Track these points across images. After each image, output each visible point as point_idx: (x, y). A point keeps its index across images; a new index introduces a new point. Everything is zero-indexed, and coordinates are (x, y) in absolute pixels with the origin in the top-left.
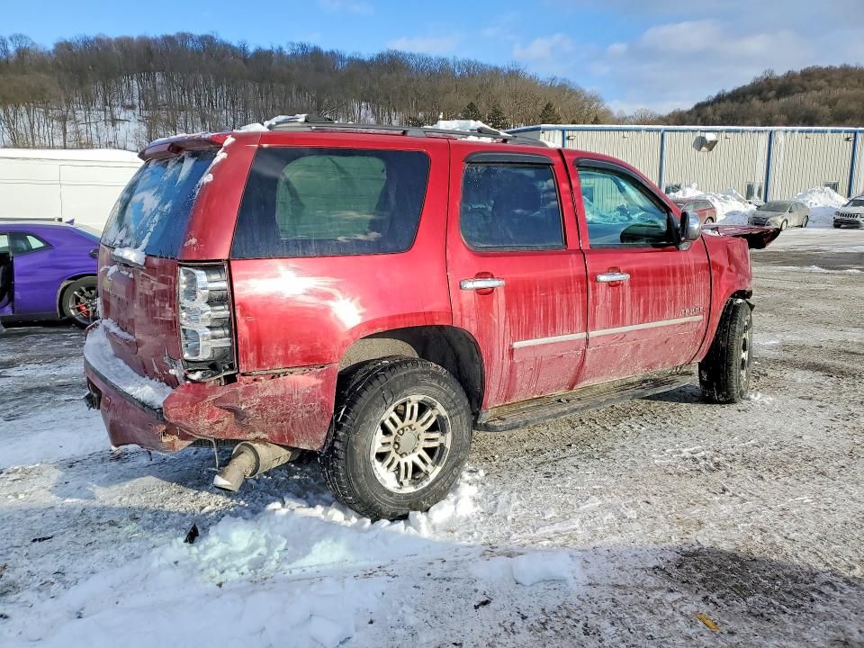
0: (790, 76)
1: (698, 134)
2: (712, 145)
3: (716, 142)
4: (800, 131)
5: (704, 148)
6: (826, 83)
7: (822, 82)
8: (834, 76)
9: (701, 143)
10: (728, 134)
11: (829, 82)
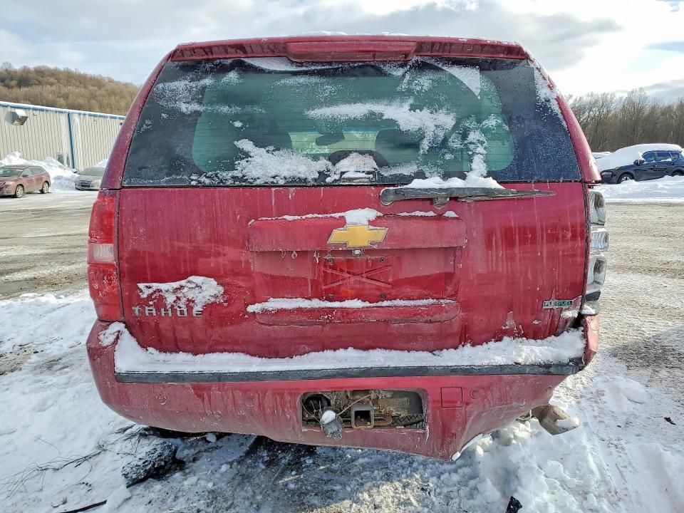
0: (26, 71)
1: (9, 109)
2: (23, 120)
3: (27, 118)
4: (90, 115)
5: (16, 122)
6: (56, 81)
7: (52, 80)
8: (61, 76)
9: (14, 118)
10: (34, 112)
11: (58, 80)
